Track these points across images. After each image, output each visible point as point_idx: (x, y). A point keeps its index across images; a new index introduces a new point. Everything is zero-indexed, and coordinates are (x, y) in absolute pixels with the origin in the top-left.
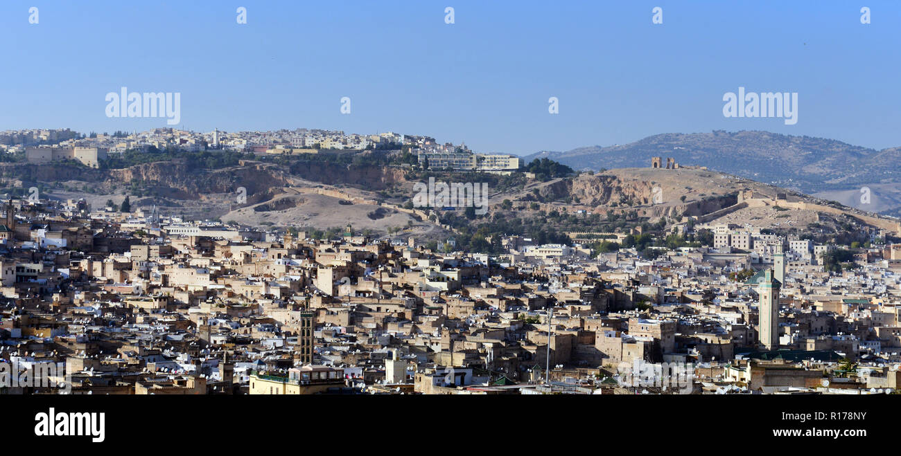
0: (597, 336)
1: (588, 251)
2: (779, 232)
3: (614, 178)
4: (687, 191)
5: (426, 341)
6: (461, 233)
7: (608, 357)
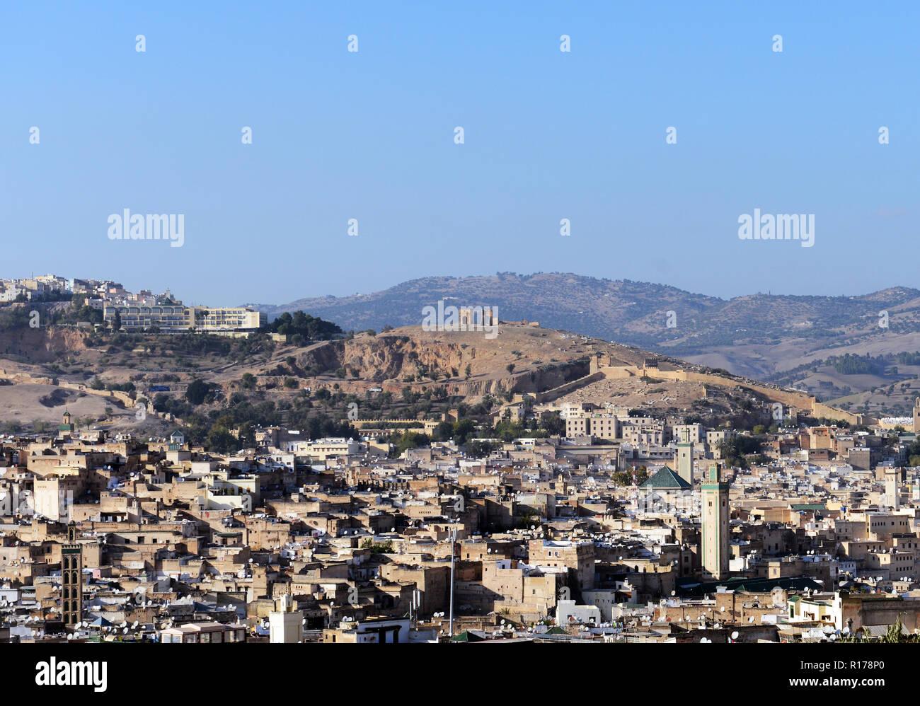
0: (484, 567)
1: (385, 447)
2: (655, 413)
3: (406, 340)
4: (515, 357)
5: (228, 585)
6: (189, 425)
7: (502, 598)
